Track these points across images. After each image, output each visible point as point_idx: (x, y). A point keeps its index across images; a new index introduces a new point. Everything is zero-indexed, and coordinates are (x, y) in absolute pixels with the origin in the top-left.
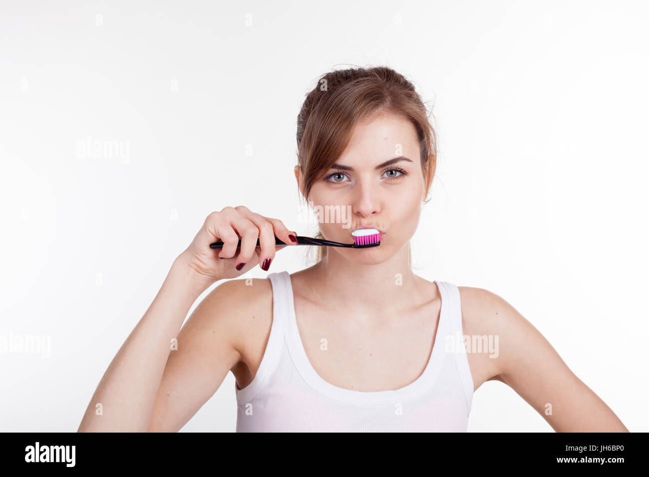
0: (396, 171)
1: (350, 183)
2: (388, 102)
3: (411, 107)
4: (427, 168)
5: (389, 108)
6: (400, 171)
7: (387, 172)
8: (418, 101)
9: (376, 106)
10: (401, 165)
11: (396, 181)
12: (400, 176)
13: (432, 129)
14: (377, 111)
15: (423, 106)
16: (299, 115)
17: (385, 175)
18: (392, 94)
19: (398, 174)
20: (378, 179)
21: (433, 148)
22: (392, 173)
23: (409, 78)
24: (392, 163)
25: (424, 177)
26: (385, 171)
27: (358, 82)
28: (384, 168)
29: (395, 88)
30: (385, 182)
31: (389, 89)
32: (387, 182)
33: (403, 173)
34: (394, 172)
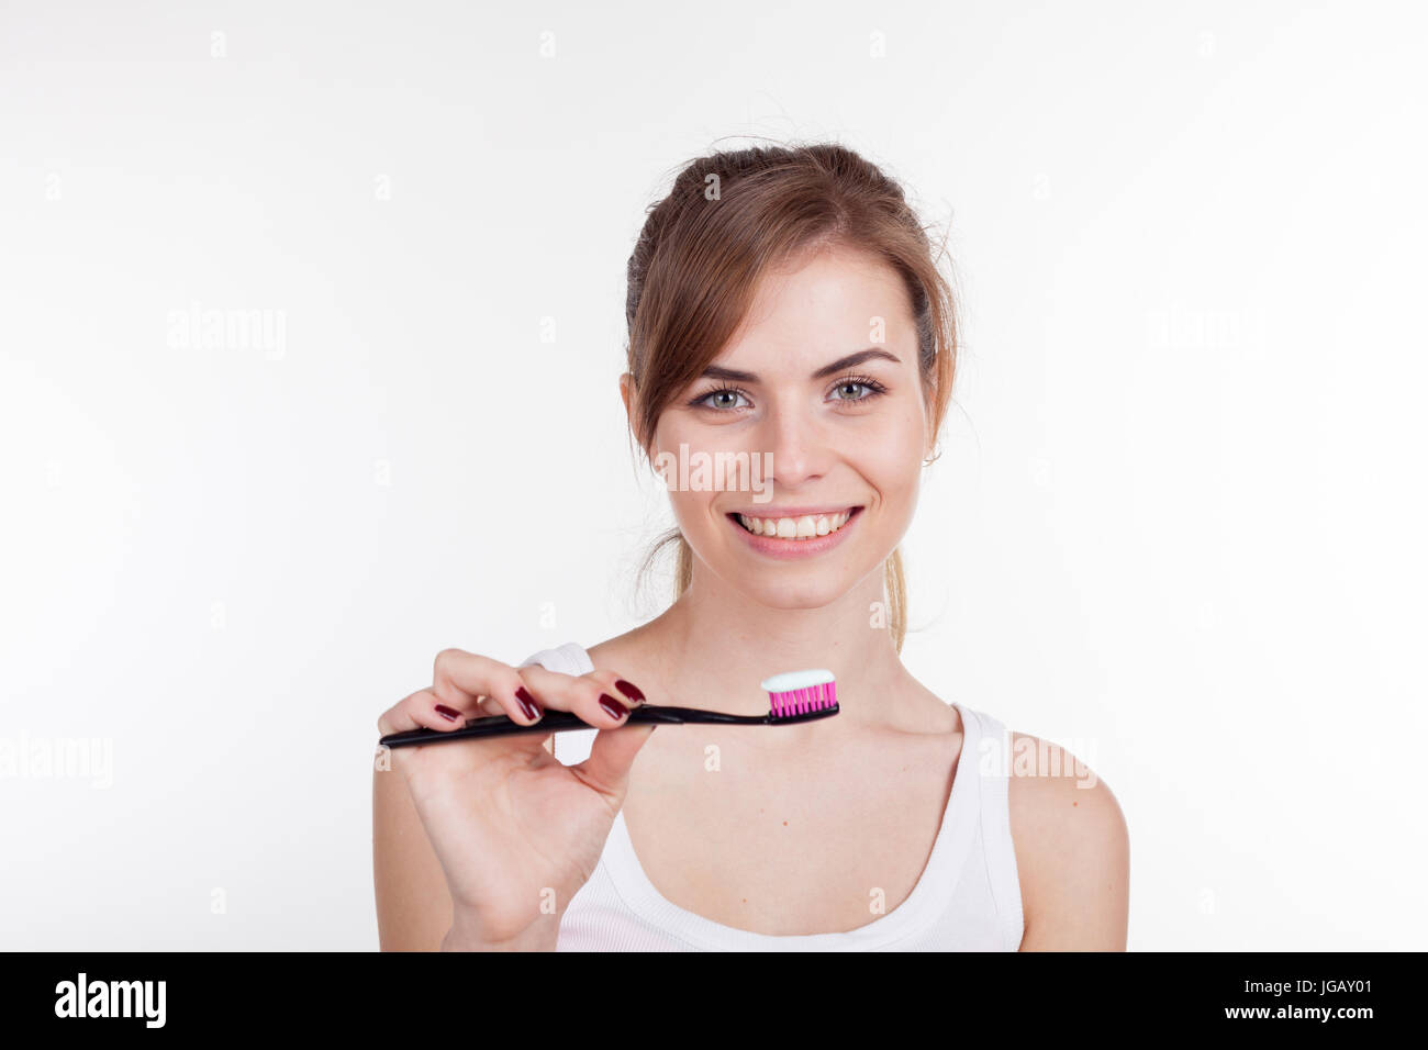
0: (861, 385)
1: (750, 412)
2: (842, 223)
3: (893, 233)
4: (935, 382)
5: (844, 237)
6: (869, 386)
7: (839, 387)
8: (910, 221)
9: (813, 230)
10: (874, 368)
11: (861, 407)
12: (870, 395)
13: (945, 287)
14: (815, 243)
15: (923, 234)
16: (632, 258)
17: (836, 395)
18: (849, 203)
19: (865, 391)
20: (818, 401)
21: (947, 333)
22: (850, 390)
23: (888, 172)
24: (850, 365)
25: (927, 402)
26: (833, 385)
27: (769, 175)
28: (834, 376)
29: (855, 193)
30: (835, 412)
31: (844, 193)
32: (840, 410)
33: (877, 389)
34: (855, 388)
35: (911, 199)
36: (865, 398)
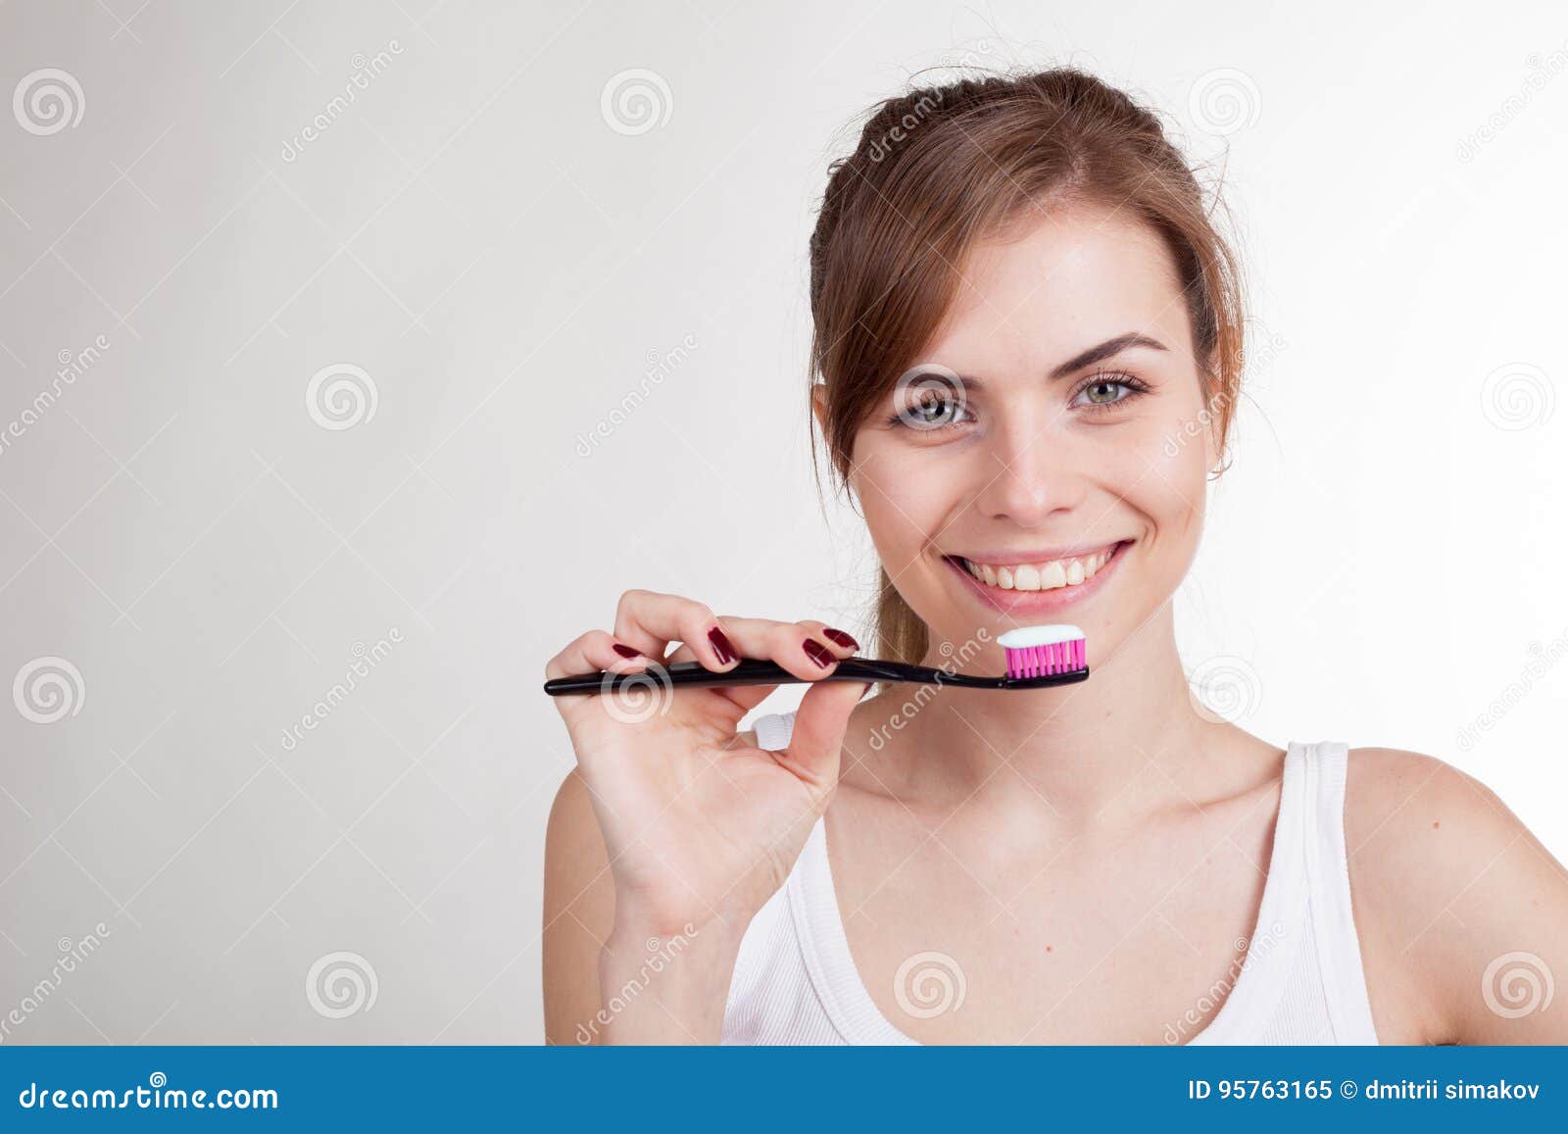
0: (1116, 383)
1: (971, 428)
2: (1080, 172)
3: (1150, 178)
4: (1217, 371)
5: (1082, 189)
6: (1127, 385)
7: (1088, 388)
8: (1171, 162)
9: (1040, 183)
10: (1132, 359)
11: (1116, 413)
12: (1128, 396)
13: (1223, 247)
14: (1044, 200)
15: (1190, 179)
17: (1084, 399)
18: (1090, 144)
19: (1123, 391)
20: (1060, 412)
21: (1229, 307)
22: (1103, 390)
23: (1141, 100)
24: (1100, 358)
25: (1206, 398)
26: (1079, 386)
27: (980, 114)
28: (1079, 373)
29: (1098, 128)
30: (1083, 422)
31: (1080, 132)
32: (1095, 417)
33: (1137, 387)
34: (1110, 389)
35: (1172, 133)
36: (1123, 399)
